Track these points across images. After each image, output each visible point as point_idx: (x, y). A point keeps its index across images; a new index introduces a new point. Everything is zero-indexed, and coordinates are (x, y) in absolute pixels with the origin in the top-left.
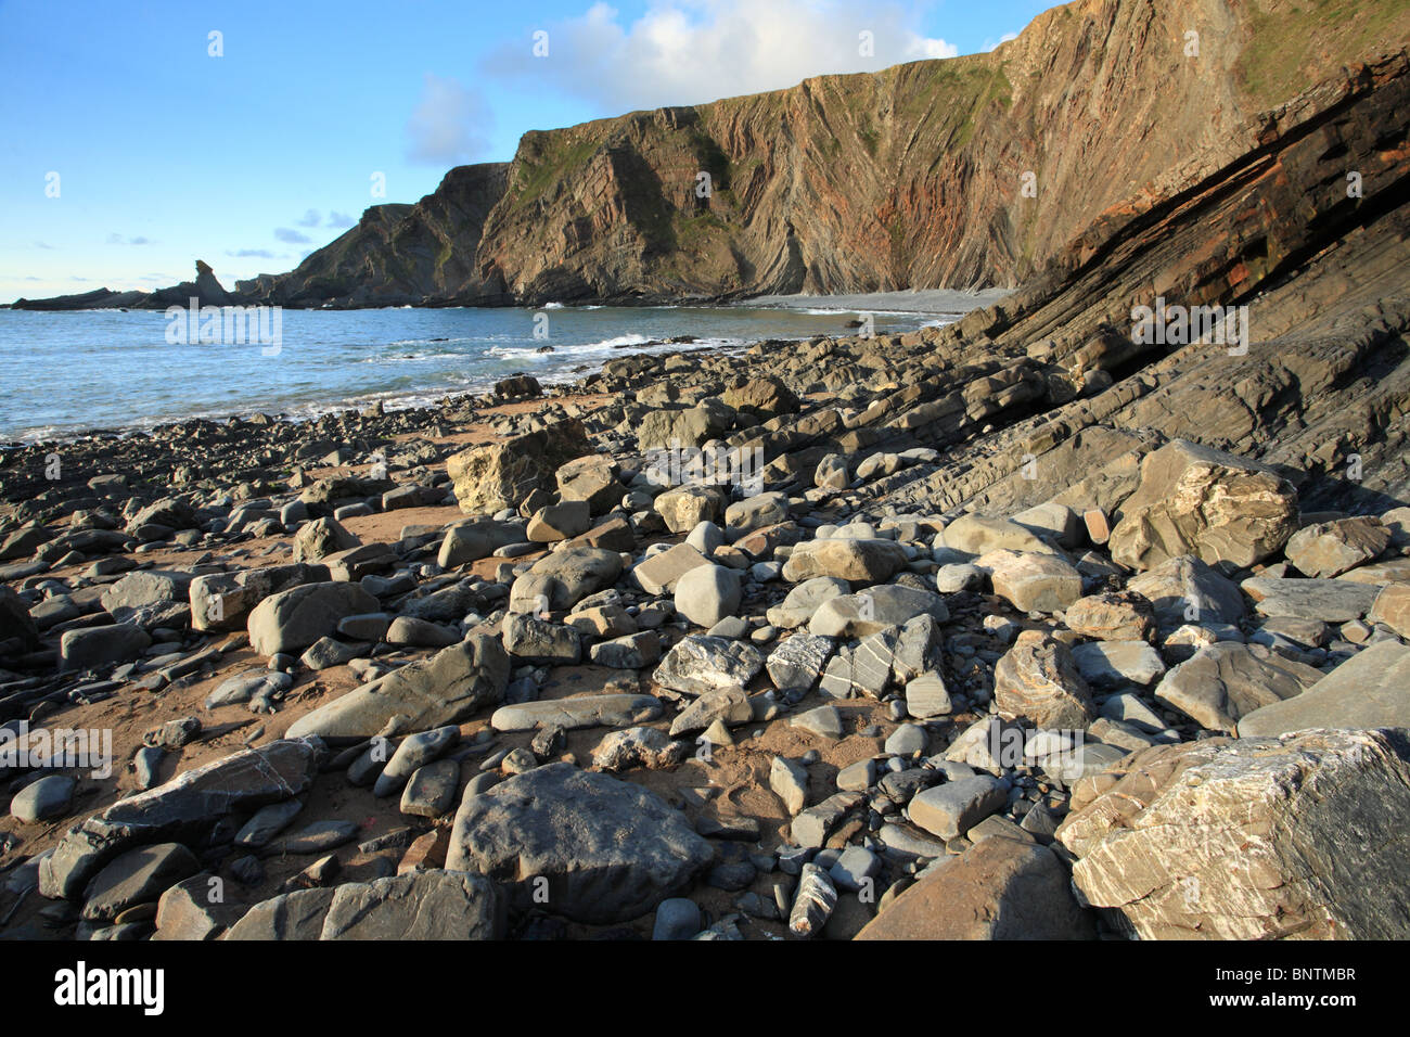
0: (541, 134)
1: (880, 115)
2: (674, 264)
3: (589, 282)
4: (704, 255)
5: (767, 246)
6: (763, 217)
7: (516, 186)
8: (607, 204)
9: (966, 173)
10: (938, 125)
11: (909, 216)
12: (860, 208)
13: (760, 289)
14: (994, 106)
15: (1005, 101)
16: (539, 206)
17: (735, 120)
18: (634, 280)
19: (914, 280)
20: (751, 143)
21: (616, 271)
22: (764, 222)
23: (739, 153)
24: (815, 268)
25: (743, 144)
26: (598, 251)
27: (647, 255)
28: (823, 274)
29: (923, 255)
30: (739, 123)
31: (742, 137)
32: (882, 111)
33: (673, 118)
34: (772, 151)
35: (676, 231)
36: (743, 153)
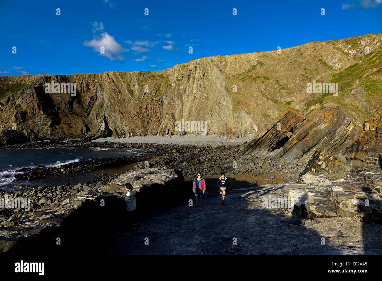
1: (133, 85)
2: (62, 128)
3: (26, 135)
4: (74, 125)
5: (97, 123)
8: (34, 106)
9: (162, 104)
11: (145, 115)
12: (130, 112)
13: (95, 137)
14: (168, 86)
15: (170, 86)
17: (82, 81)
18: (47, 134)
19: (149, 133)
20: (88, 89)
21: (38, 131)
22: (95, 114)
23: (84, 92)
24: (115, 130)
25: (85, 89)
26: (30, 123)
27: (51, 126)
28: (119, 132)
29: (151, 126)
30: (84, 82)
31: (85, 87)
32: (134, 84)
33: (59, 78)
34: (96, 92)
35: (62, 117)
36: (86, 92)
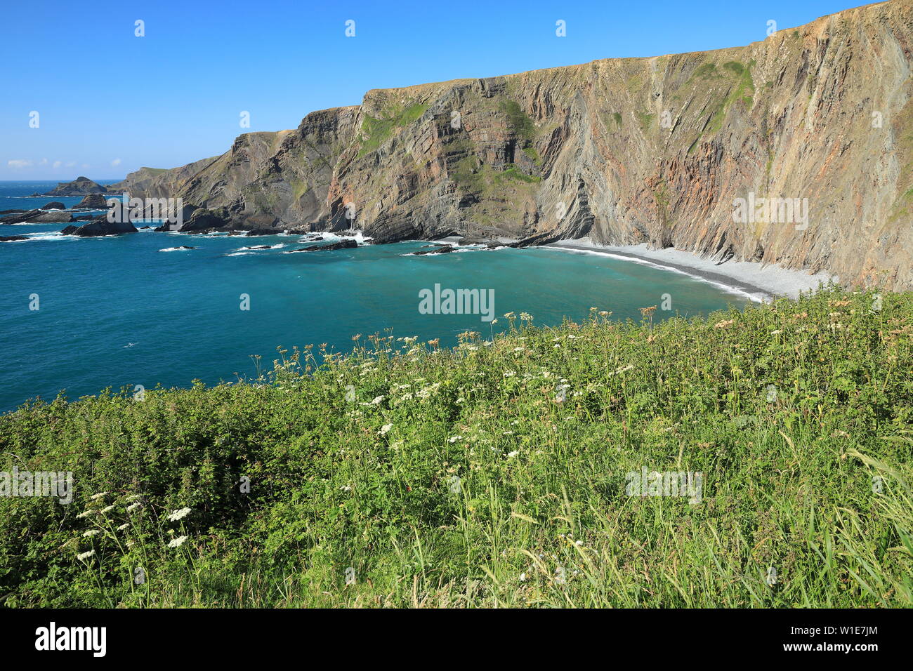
0: (380, 93)
1: (653, 97)
2: (484, 212)
3: (417, 224)
4: (510, 204)
5: (562, 198)
6: (559, 172)
7: (360, 137)
8: (432, 160)
9: (718, 155)
10: (697, 113)
11: (672, 186)
12: (635, 177)
13: (554, 235)
14: (739, 103)
15: (748, 101)
16: (378, 157)
17: (538, 91)
18: (454, 226)
19: (675, 240)
20: (551, 109)
21: (438, 216)
22: (560, 177)
23: (541, 117)
25: (544, 111)
26: (424, 199)
27: (463, 204)
28: (604, 228)
29: (683, 219)
30: (541, 93)
31: (543, 105)
32: (654, 94)
33: (487, 88)
34: (568, 117)
35: (488, 183)
36: (544, 117)
